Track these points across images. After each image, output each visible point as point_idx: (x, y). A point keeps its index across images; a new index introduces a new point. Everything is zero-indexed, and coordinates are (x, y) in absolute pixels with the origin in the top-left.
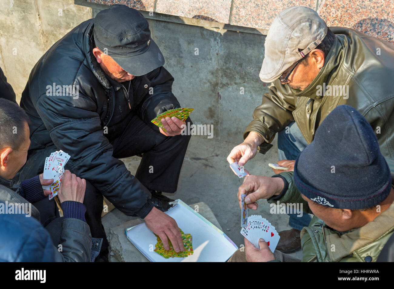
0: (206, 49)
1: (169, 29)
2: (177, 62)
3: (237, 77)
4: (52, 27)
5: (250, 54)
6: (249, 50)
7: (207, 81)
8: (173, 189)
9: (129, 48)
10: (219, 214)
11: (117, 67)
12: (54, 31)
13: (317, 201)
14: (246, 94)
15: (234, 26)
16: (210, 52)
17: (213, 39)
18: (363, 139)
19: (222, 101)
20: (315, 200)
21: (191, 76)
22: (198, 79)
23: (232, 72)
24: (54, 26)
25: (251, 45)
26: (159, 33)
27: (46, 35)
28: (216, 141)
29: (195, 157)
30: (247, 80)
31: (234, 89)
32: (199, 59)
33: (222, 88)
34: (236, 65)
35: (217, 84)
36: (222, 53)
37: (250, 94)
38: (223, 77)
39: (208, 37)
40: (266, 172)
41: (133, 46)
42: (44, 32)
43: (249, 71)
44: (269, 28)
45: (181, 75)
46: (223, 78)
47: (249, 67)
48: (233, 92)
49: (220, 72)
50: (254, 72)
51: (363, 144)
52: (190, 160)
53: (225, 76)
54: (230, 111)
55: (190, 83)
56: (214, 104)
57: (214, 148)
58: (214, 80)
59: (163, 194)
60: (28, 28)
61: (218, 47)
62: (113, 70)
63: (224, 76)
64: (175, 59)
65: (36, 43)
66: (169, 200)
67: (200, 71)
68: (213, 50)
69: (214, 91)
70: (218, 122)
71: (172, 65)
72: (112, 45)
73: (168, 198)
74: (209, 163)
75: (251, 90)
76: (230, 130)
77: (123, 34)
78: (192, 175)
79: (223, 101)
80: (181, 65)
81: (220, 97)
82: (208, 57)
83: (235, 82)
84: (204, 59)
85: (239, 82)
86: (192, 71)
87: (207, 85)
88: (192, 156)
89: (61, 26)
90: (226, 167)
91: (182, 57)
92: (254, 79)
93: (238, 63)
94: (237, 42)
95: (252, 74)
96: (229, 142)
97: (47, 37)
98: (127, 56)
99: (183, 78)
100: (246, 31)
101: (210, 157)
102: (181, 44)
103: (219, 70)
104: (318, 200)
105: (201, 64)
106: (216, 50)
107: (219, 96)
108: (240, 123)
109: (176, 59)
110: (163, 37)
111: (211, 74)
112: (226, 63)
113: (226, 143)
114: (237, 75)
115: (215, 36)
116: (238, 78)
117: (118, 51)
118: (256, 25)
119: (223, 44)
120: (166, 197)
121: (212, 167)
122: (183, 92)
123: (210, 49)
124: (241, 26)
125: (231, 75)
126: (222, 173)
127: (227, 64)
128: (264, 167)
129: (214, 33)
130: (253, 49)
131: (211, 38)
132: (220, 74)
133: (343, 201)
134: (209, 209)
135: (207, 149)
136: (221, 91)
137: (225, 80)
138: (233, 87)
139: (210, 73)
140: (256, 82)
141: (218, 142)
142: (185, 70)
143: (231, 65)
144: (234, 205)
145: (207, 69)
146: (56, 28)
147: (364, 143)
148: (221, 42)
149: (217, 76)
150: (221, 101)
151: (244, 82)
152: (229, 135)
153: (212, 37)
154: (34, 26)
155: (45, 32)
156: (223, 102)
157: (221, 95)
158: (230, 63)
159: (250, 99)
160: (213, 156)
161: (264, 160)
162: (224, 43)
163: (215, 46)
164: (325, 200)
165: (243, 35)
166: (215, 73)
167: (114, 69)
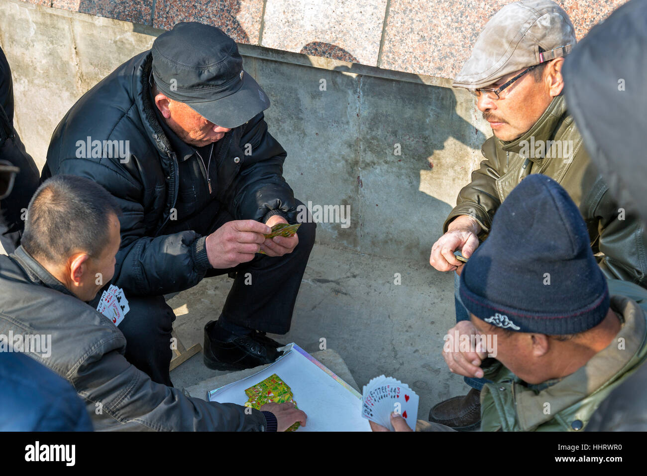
0: (340, 107)
1: (283, 74)
2: (293, 127)
3: (389, 151)
4: (96, 69)
5: (409, 115)
6: (408, 109)
7: (340, 158)
8: (284, 328)
9: (213, 86)
10: (357, 368)
11: (197, 119)
12: (100, 73)
13: (495, 322)
14: (403, 179)
15: (385, 70)
16: (346, 112)
17: (352, 91)
18: (563, 216)
19: (364, 190)
20: (491, 320)
21: (316, 149)
22: (326, 154)
23: (381, 143)
24: (100, 66)
25: (412, 101)
26: (267, 80)
27: (87, 80)
28: (352, 254)
29: (319, 278)
30: (404, 158)
31: (383, 171)
32: (328, 122)
33: (364, 168)
34: (388, 132)
35: (356, 163)
36: (365, 113)
37: (408, 180)
38: (366, 152)
39: (343, 87)
40: (432, 304)
41: (220, 82)
42: (83, 76)
43: (408, 143)
44: (440, 74)
45: (300, 147)
46: (366, 154)
47: (408, 137)
48: (382, 176)
49: (361, 143)
50: (416, 144)
51: (564, 223)
52: (311, 283)
53: (370, 151)
54: (377, 205)
55: (315, 160)
56: (351, 195)
57: (351, 263)
58: (353, 156)
59: (269, 335)
60: (58, 68)
61: (359, 103)
62: (190, 125)
63: (367, 149)
64: (290, 122)
65: (70, 93)
66: (278, 345)
67: (330, 142)
68: (351, 108)
69: (351, 173)
70: (358, 222)
71: (286, 132)
72: (186, 85)
73: (277, 343)
74: (342, 288)
75: (411, 173)
76: (376, 236)
77: (201, 65)
78: (315, 307)
79: (366, 189)
80: (299, 132)
81: (360, 184)
82: (343, 119)
83: (385, 159)
84: (338, 122)
85: (392, 160)
86: (317, 141)
87: (341, 164)
88: (315, 276)
89: (110, 67)
90: (368, 294)
91: (302, 119)
92: (416, 156)
93: (390, 130)
94: (389, 96)
95: (413, 148)
96: (374, 256)
97: (89, 83)
98: (211, 99)
99: (303, 153)
100: (404, 79)
101: (344, 278)
102: (301, 99)
103: (361, 140)
104: (495, 320)
105: (332, 130)
106: (357, 108)
107: (359, 182)
108: (392, 226)
109: (292, 121)
110: (272, 87)
111: (347, 147)
112: (371, 129)
113: (368, 256)
114: (389, 150)
115: (354, 86)
116: (390, 154)
117: (197, 93)
118: (420, 69)
119: (367, 100)
120: (273, 341)
121: (346, 294)
122: (302, 174)
123: (347, 107)
124: (397, 70)
125: (379, 149)
126: (363, 303)
127: (373, 130)
128: (429, 296)
129: (354, 82)
130: (415, 108)
131: (349, 89)
132: (361, 146)
133: (533, 318)
134: (341, 360)
135: (339, 266)
136: (362, 174)
137: (369, 157)
138: (382, 168)
139: (346, 145)
140: (419, 160)
141: (356, 256)
142: (307, 140)
143: (379, 133)
144: (381, 354)
145: (341, 138)
146: (102, 70)
147: (565, 221)
148: (364, 95)
149: (356, 150)
150: (362, 189)
151: (400, 161)
152: (373, 243)
153: (351, 87)
154: (67, 66)
155: (86, 76)
156: (366, 192)
157: (363, 180)
158: (378, 129)
159: (409, 187)
160: (348, 277)
161: (429, 285)
162: (368, 97)
163: (355, 103)
164: (507, 320)
165: (400, 85)
166: (354, 146)
167: (193, 125)
